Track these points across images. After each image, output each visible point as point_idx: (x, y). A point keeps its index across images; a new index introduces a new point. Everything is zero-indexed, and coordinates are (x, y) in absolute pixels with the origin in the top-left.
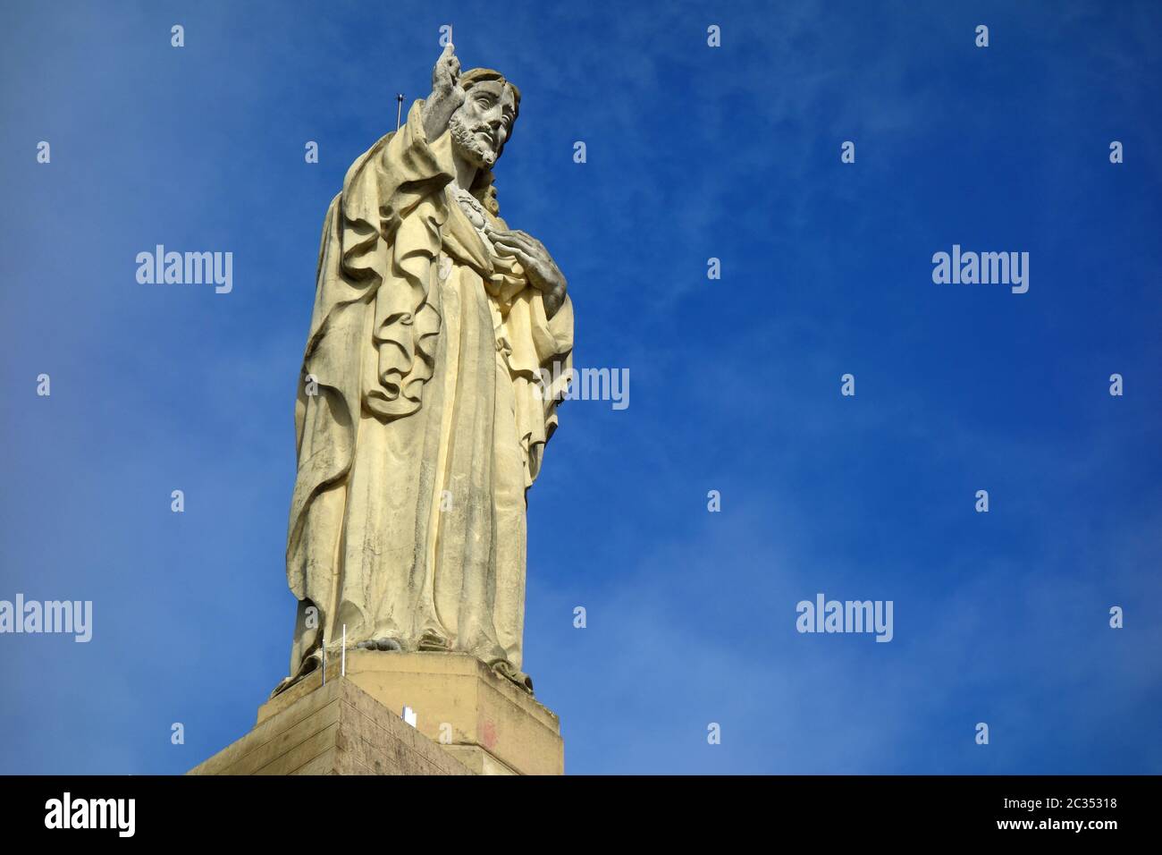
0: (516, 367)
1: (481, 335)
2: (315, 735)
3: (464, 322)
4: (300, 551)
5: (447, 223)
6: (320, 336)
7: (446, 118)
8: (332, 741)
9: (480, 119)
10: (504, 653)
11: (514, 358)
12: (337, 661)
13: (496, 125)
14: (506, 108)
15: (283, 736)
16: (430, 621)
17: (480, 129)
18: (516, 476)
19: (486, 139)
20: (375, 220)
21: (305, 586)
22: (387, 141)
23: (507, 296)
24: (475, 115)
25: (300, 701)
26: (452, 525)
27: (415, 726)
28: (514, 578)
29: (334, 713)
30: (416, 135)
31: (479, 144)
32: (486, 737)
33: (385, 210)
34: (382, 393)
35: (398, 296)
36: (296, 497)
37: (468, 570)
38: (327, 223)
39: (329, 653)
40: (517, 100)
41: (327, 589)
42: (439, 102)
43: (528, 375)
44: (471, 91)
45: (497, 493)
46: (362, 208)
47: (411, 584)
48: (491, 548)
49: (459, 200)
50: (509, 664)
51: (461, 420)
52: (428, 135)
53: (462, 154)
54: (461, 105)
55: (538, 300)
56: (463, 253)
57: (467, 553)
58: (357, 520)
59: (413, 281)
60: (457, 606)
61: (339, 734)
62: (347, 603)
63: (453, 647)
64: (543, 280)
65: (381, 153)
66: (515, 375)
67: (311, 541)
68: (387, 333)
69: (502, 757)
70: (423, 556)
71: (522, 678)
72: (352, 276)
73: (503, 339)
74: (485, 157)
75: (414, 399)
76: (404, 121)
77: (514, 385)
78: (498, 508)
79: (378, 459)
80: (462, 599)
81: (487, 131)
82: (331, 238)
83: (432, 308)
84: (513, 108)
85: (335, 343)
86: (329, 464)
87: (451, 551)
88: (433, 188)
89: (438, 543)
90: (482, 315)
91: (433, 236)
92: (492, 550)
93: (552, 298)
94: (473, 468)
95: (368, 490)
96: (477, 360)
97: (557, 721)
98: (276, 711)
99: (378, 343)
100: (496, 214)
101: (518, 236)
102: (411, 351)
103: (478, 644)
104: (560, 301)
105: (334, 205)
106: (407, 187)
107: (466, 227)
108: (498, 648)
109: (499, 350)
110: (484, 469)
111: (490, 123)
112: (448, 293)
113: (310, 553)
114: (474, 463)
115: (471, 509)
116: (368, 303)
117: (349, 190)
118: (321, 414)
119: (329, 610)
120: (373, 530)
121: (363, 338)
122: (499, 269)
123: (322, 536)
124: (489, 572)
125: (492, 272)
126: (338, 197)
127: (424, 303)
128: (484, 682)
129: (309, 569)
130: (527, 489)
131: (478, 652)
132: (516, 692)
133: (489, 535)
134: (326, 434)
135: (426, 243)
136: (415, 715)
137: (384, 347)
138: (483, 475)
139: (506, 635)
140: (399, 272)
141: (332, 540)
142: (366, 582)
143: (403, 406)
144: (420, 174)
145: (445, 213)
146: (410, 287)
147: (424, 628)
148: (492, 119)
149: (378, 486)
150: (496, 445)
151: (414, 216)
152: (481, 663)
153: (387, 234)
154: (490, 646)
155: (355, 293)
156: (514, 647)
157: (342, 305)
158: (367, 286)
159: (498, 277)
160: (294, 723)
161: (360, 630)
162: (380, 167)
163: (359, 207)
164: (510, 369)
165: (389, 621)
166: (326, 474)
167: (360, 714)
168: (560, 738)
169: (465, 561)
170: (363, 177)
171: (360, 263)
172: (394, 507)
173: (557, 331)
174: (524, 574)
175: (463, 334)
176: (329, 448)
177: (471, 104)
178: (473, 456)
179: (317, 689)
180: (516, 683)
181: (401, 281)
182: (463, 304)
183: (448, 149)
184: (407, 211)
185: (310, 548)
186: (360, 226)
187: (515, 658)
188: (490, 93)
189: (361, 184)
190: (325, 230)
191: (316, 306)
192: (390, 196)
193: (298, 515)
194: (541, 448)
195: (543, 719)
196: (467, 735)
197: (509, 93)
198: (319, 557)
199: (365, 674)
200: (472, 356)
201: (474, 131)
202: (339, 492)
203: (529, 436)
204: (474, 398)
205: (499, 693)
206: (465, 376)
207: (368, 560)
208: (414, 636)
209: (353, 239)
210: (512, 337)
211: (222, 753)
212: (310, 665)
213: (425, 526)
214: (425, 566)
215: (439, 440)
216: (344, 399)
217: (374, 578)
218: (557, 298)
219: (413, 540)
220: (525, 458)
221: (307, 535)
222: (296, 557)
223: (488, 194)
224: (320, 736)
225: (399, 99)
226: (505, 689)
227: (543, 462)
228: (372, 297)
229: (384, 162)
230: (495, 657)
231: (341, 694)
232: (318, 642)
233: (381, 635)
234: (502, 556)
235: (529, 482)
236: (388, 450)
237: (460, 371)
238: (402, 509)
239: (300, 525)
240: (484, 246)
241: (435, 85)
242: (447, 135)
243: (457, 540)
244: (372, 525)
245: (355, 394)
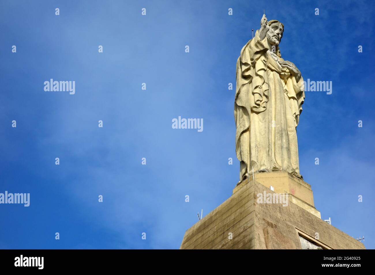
0: (290, 96)
1: (280, 89)
2: (248, 195)
3: (275, 86)
4: (239, 149)
5: (268, 61)
6: (238, 94)
7: (265, 34)
8: (253, 197)
9: (274, 33)
10: (295, 170)
11: (289, 94)
12: (252, 176)
13: (278, 34)
14: (280, 29)
15: (240, 196)
16: (274, 164)
17: (274, 36)
18: (293, 124)
19: (276, 38)
20: (249, 62)
21: (241, 158)
22: (250, 42)
23: (285, 78)
24: (272, 32)
25: (244, 187)
26: (277, 139)
27: (273, 191)
28: (295, 151)
29: (252, 189)
30: (258, 39)
31: (274, 39)
32: (292, 192)
33: (252, 59)
34: (256, 107)
35: (257, 81)
36: (237, 135)
37: (283, 149)
38: (237, 65)
39: (249, 174)
40: (283, 27)
41: (247, 158)
42: (263, 30)
43: (293, 98)
44: (271, 26)
45: (289, 129)
46: (246, 60)
47: (269, 155)
48: (288, 143)
49: (271, 55)
50: (296, 173)
51: (277, 111)
52: (261, 39)
54: (269, 30)
55: (294, 78)
56: (273, 68)
57: (282, 145)
58: (253, 139)
59: (261, 77)
60: (281, 159)
61: (254, 194)
62: (253, 161)
63: (281, 170)
64: (295, 73)
65: (249, 45)
66: (290, 98)
67: (242, 146)
68: (256, 91)
69: (297, 197)
70: (271, 147)
71: (300, 176)
72: (245, 77)
73: (286, 89)
74: (276, 43)
75: (264, 107)
76: (254, 36)
77: (290, 101)
78: (289, 133)
79: (257, 123)
80: (282, 157)
81: (276, 36)
82: (239, 68)
83: (267, 83)
84: (282, 29)
85: (242, 95)
86: (244, 126)
87: (278, 145)
88: (264, 52)
89: (274, 143)
90: (280, 83)
91: (265, 65)
92: (289, 144)
93: (297, 77)
94: (281, 123)
95: (255, 132)
96: (279, 95)
97: (310, 186)
98: (237, 190)
99: (253, 94)
100: (280, 57)
101: (287, 62)
102: (262, 95)
103: (287, 168)
104: (300, 78)
105: (238, 60)
106: (257, 53)
108: (293, 169)
109: (285, 92)
110: (284, 123)
111: (277, 34)
112: (270, 79)
113: (242, 149)
114: (282, 122)
115: (282, 134)
116: (250, 84)
117: (242, 55)
118: (241, 113)
119: (248, 163)
120: (257, 142)
121: (250, 93)
122: (283, 71)
123: (244, 145)
124: (288, 150)
125: (281, 72)
126: (239, 57)
127: (264, 82)
128: (290, 178)
129: (242, 153)
130: (296, 127)
131: (288, 170)
132: (299, 180)
133: (287, 140)
134: (243, 118)
135: (263, 67)
136: (273, 188)
137: (255, 94)
138: (284, 125)
139: (294, 166)
140: (257, 75)
141: (247, 146)
142: (257, 155)
143: (261, 109)
144: (260, 49)
145: (267, 58)
146: (260, 78)
147: (273, 166)
148: (277, 33)
149: (257, 130)
150: (287, 117)
151: (259, 60)
152: (289, 173)
153: (253, 65)
154: (291, 168)
155: (246, 82)
156: (297, 168)
157: (243, 85)
158: (249, 80)
159: (283, 73)
160: (243, 193)
161: (257, 167)
162: (249, 48)
163: (245, 59)
164: (288, 97)
165: (264, 165)
166: (243, 129)
167: (259, 189)
168: (312, 191)
169: (282, 147)
170: (245, 52)
171: (247, 74)
172: (262, 135)
173: (300, 86)
174: (298, 149)
175: (275, 89)
176: (244, 122)
177: (271, 30)
178: (281, 120)
179: (247, 184)
180: (298, 177)
181: (258, 77)
182: (275, 81)
183: (266, 42)
184: (258, 59)
185: (242, 148)
186: (246, 64)
187: (297, 171)
188: (276, 26)
189: (245, 54)
190: (237, 66)
191: (237, 86)
192: (252, 56)
193: (238, 140)
194: (298, 116)
195: (307, 186)
196: (287, 192)
197: (281, 25)
198: (244, 150)
199: (259, 178)
200: (278, 94)
201: (273, 36)
202: (248, 133)
203: (295, 113)
204: (280, 105)
205: (294, 180)
206: (277, 100)
207: (257, 150)
208: (271, 168)
209: (244, 68)
210: (288, 89)
211: (225, 201)
212: (245, 178)
213: (270, 139)
214: (272, 150)
215: (272, 117)
216: (246, 109)
217: (259, 154)
218: (299, 77)
219: (268, 143)
220: (295, 119)
221: (240, 144)
222: (238, 150)
223: (278, 52)
224: (250, 195)
225: (252, 30)
226: (296, 179)
227: (299, 120)
228: (251, 82)
229: (250, 47)
230: (292, 171)
231: (254, 184)
232: (246, 171)
233: (262, 168)
234: (291, 145)
235: (296, 125)
236: (259, 121)
237: (275, 99)
238: (264, 136)
239: (238, 142)
240: (278, 65)
241: (261, 26)
242: (266, 38)
243: (279, 142)
244: (257, 140)
245: (249, 107)
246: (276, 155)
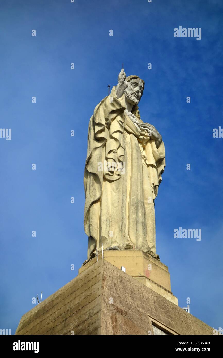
0: (148, 163)
1: (137, 155)
2: (96, 276)
3: (132, 151)
4: (88, 222)
5: (125, 122)
6: (90, 158)
7: (123, 91)
8: (101, 278)
9: (133, 91)
10: (150, 249)
11: (148, 161)
12: (101, 254)
13: (138, 92)
14: (141, 87)
15: (86, 277)
16: (128, 240)
17: (133, 93)
18: (150, 197)
19: (135, 96)
20: (104, 122)
21: (90, 232)
22: (106, 99)
23: (144, 142)
24: (131, 89)
25: (91, 266)
26: (132, 211)
27: (125, 272)
28: (152, 226)
29: (101, 270)
30: (114, 97)
31: (133, 98)
32: (147, 274)
33: (106, 119)
34: (109, 174)
35: (112, 145)
36: (86, 206)
37: (138, 224)
38: (89, 125)
39: (98, 252)
40: (144, 84)
41: (96, 233)
42: (120, 86)
43: (152, 166)
44: (130, 82)
45: (145, 201)
46: (100, 119)
47: (121, 230)
48: (144, 218)
49: (128, 115)
50: (152, 252)
51: (133, 180)
52: (118, 96)
53: (128, 101)
54: (127, 87)
55: (154, 143)
56: (131, 131)
57: (137, 219)
58: (104, 212)
59: (116, 140)
60: (135, 236)
61: (103, 276)
62: (103, 237)
63: (135, 248)
64: (155, 137)
65: (104, 103)
66: (148, 166)
67: (91, 219)
68: (109, 156)
69: (152, 280)
70: (124, 221)
71: (156, 256)
72: (98, 140)
73: (144, 155)
74: (135, 101)
75: (119, 175)
76: (110, 93)
77: (148, 169)
78: (146, 206)
79: (109, 193)
80: (137, 233)
81: (135, 94)
82: (91, 129)
83: (123, 148)
84: (143, 87)
85: (94, 159)
86: (95, 195)
87: (133, 219)
88: (120, 112)
89: (128, 217)
90: (137, 149)
91: (121, 126)
92: (145, 218)
93: (158, 142)
94: (137, 194)
95: (107, 203)
96: (136, 162)
97: (167, 268)
98: (84, 270)
99: (107, 159)
100: (139, 118)
101: (146, 124)
102: (117, 160)
103: (142, 246)
104: (160, 143)
105: (91, 119)
106: (112, 112)
107: (131, 123)
108: (149, 247)
109: (143, 159)
110: (141, 194)
111: (136, 91)
112: (127, 143)
113: (91, 222)
114: (138, 193)
115: (138, 206)
116: (103, 147)
117: (96, 114)
118: (92, 181)
119: (97, 239)
120: (109, 214)
121: (102, 158)
122: (141, 135)
123: (94, 217)
124: (144, 225)
125: (139, 136)
126: (92, 116)
127: (120, 146)
128: (145, 258)
129: (91, 227)
130: (154, 199)
131: (143, 249)
132: (155, 260)
133: (144, 214)
134: (93, 187)
135: (119, 129)
136: (125, 269)
137: (109, 160)
138: (141, 196)
139: (150, 244)
140: (112, 137)
141: (97, 218)
142: (108, 230)
143: (115, 177)
144: (116, 108)
145: (124, 119)
146: (115, 142)
147: (126, 243)
148: (136, 90)
149: (110, 201)
150: (144, 187)
151: (115, 121)
152: (143, 252)
153: (108, 126)
154: (146, 247)
155: (99, 145)
156: (153, 247)
157: (96, 148)
158: (103, 142)
159: (141, 137)
160: (89, 273)
161: (107, 244)
162: (104, 107)
163: (99, 119)
164: (147, 164)
165: (116, 241)
166: (94, 199)
167: (109, 269)
168: (169, 273)
169: (137, 222)
170: (99, 110)
171: (100, 136)
172: (115, 207)
173: (160, 152)
174: (155, 225)
175: (132, 155)
176: (94, 191)
177: (130, 86)
178: (137, 191)
179: (95, 263)
180: (155, 257)
181: (113, 140)
182: (132, 146)
183: (124, 100)
184: (113, 119)
185: (91, 221)
186: (100, 125)
187: (153, 250)
188: (135, 83)
189: (99, 112)
190: (89, 126)
191: (88, 149)
192: (107, 115)
193: (86, 211)
194: (157, 187)
195: (163, 268)
196: (141, 274)
197: (141, 82)
198: (94, 223)
199: (109, 257)
200: (135, 161)
201: (131, 94)
202: (98, 204)
203: (153, 184)
204: (136, 173)
205: (149, 261)
206: (133, 167)
207: (108, 223)
208: (123, 245)
209: (97, 129)
210: (147, 155)
211: (69, 283)
212: (93, 256)
213: (124, 212)
214: (125, 224)
215: (127, 187)
216: (98, 176)
217: (110, 228)
218: (159, 142)
219: (121, 217)
220: (153, 190)
221: (89, 217)
222: (87, 224)
223: (137, 112)
224: (97, 276)
225: (109, 86)
226: (151, 259)
227: (158, 191)
228: (104, 145)
229: (105, 105)
230: (147, 250)
231: (103, 264)
232: (95, 249)
233: (113, 246)
234: (148, 220)
235: (154, 197)
236: (112, 191)
238: (117, 208)
239: (87, 214)
240: (136, 128)
241: (119, 81)
242: (124, 96)
243: (134, 216)
244: (109, 213)
245: (101, 174)
246: (130, 230)
